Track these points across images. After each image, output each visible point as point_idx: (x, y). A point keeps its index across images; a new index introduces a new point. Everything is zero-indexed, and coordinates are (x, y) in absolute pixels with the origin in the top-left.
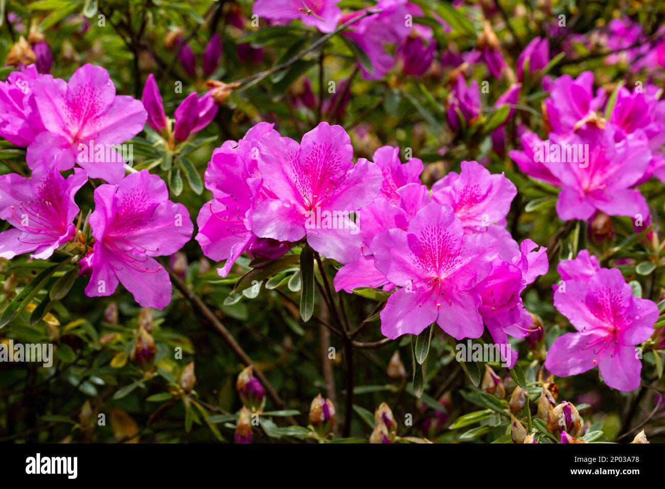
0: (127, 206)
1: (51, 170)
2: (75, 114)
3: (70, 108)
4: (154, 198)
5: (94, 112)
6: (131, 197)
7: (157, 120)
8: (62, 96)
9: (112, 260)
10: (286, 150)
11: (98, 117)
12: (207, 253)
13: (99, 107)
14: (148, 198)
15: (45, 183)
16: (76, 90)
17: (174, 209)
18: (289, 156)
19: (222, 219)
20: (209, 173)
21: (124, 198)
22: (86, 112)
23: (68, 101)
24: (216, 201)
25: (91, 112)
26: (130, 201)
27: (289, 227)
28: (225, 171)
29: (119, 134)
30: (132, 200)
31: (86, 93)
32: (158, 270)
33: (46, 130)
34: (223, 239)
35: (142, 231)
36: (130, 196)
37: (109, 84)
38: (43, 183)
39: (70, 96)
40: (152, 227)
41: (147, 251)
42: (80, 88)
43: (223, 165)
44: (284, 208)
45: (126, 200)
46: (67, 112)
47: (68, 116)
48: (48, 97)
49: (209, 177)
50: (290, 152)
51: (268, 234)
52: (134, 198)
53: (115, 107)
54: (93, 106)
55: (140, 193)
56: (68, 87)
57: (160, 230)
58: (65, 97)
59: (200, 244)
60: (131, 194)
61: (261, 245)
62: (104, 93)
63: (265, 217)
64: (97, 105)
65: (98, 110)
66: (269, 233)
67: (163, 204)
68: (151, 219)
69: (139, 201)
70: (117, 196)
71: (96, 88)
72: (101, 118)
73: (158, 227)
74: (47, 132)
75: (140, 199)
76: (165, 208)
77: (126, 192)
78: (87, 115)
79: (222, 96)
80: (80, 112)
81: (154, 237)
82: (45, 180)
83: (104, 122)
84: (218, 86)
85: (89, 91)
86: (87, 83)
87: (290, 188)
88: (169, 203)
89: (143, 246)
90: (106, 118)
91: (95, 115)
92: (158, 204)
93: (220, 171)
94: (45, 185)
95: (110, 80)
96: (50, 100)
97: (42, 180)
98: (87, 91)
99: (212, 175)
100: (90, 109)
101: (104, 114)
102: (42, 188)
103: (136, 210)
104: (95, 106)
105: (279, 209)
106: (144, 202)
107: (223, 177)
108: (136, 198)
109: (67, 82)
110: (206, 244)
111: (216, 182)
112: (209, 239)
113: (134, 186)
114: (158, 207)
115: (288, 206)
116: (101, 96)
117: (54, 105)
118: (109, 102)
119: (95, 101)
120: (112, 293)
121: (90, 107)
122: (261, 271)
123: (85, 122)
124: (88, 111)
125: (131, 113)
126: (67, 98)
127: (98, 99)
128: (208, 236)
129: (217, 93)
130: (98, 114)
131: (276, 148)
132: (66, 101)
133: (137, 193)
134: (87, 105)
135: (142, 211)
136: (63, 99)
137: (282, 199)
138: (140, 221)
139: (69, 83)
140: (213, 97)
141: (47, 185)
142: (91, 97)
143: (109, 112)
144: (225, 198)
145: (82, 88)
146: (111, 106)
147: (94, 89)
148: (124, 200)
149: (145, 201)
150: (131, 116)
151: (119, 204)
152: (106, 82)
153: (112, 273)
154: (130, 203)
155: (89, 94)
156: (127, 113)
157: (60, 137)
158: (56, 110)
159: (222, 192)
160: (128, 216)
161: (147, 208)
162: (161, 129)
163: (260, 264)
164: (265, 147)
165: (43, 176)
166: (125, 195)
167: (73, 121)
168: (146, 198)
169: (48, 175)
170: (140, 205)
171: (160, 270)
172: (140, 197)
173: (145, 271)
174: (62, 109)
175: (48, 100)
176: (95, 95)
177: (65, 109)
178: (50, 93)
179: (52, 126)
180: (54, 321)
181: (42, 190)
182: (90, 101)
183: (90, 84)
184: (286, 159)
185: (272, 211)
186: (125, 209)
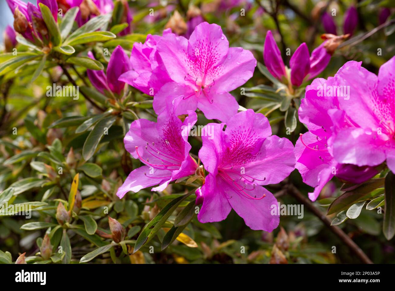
0: (235, 142)
1: (172, 114)
2: (197, 66)
3: (191, 61)
4: (259, 134)
5: (212, 64)
6: (239, 133)
7: (276, 69)
8: (184, 51)
9: (228, 190)
10: (365, 83)
11: (215, 67)
12: (305, 180)
13: (216, 58)
14: (254, 134)
15: (168, 125)
16: (195, 45)
17: (280, 142)
18: (368, 88)
19: (313, 149)
20: (303, 108)
21: (233, 135)
22: (206, 64)
23: (189, 55)
24: (310, 133)
25: (210, 63)
26: (238, 137)
27: (369, 152)
28: (316, 106)
29: (233, 81)
30: (239, 136)
31: (204, 47)
32: (262, 197)
33: (171, 81)
34: (317, 167)
35: (253, 163)
36: (237, 133)
37: (223, 38)
38: (167, 125)
39: (190, 50)
40: (261, 160)
41: (255, 180)
42: (199, 43)
43: (314, 101)
44: (365, 135)
45: (234, 136)
46: (189, 64)
47: (191, 68)
48: (171, 52)
49: (301, 112)
50: (369, 84)
51: (348, 159)
52: (241, 134)
53: (229, 58)
54: (211, 57)
55: (247, 130)
56: (189, 42)
57: (268, 162)
58: (186, 52)
59: (300, 172)
60: (238, 131)
61: (346, 170)
62: (219, 46)
63: (345, 144)
64: (214, 56)
65: (215, 61)
66: (350, 159)
67: (269, 139)
68: (260, 152)
69: (247, 137)
70: (226, 133)
71: (212, 42)
72: (218, 67)
73: (266, 159)
74: (174, 82)
75: (247, 135)
76: (271, 143)
77: (234, 129)
78: (207, 66)
79: (332, 46)
80: (201, 64)
81: (263, 167)
82: (168, 123)
83: (220, 71)
84: (330, 38)
85: (206, 45)
86: (204, 38)
87: (370, 116)
88: (275, 138)
89: (254, 177)
90: (222, 68)
91: (213, 66)
92: (265, 139)
93: (313, 106)
94: (168, 127)
95: (223, 35)
96: (173, 55)
97: (166, 123)
98: (205, 45)
99: (305, 110)
100: (208, 61)
101: (220, 64)
102: (166, 130)
103: (245, 145)
104: (212, 58)
105: (361, 136)
106: (251, 138)
107: (316, 111)
108: (243, 134)
109: (188, 39)
110: (305, 172)
111: (309, 116)
112: (307, 167)
113: (240, 124)
114: (265, 142)
115: (369, 133)
116: (217, 49)
117: (177, 59)
118: (224, 54)
119: (212, 54)
120: (224, 219)
121: (208, 59)
122: (352, 194)
123: (206, 72)
124: (207, 63)
125: (242, 62)
126: (188, 52)
127: (215, 51)
128: (305, 165)
129: (329, 44)
130: (215, 65)
131: (356, 81)
132: (188, 55)
133: (244, 130)
134: (206, 58)
135: (250, 145)
136: (185, 54)
137: (364, 127)
138: (250, 154)
139: (189, 40)
140: (325, 47)
141: (170, 127)
142: (208, 50)
143: (224, 63)
144: (318, 130)
145: (200, 43)
146: (226, 57)
147: (210, 43)
148: (233, 136)
149: (252, 136)
150: (243, 65)
151: (228, 141)
152: (221, 36)
153: (225, 201)
154: (238, 139)
155: (207, 48)
156: (239, 62)
157: (185, 86)
158: (179, 64)
159: (314, 125)
160: (239, 151)
161: (254, 143)
162: (281, 77)
163: (350, 188)
164: (345, 80)
165: (166, 120)
166: (233, 132)
167: (196, 72)
168: (252, 134)
169: (170, 118)
170: (248, 140)
171: (264, 197)
172: (247, 133)
173: (253, 199)
174: (184, 61)
175: (171, 54)
176: (212, 48)
177: (187, 62)
178: (172, 49)
179: (177, 77)
180: (193, 244)
181: (166, 131)
182: (208, 54)
183: (207, 39)
184: (365, 91)
185: (353, 139)
186: (234, 145)
